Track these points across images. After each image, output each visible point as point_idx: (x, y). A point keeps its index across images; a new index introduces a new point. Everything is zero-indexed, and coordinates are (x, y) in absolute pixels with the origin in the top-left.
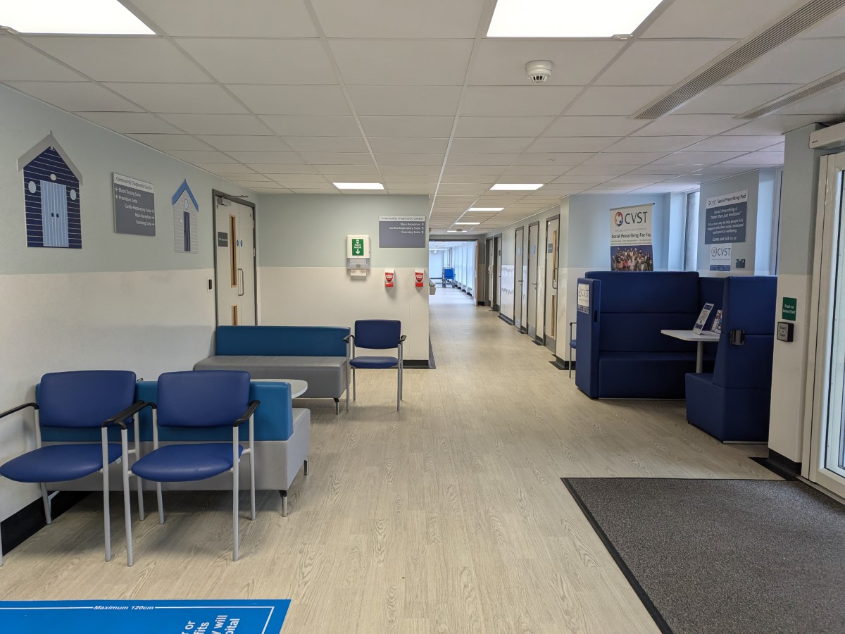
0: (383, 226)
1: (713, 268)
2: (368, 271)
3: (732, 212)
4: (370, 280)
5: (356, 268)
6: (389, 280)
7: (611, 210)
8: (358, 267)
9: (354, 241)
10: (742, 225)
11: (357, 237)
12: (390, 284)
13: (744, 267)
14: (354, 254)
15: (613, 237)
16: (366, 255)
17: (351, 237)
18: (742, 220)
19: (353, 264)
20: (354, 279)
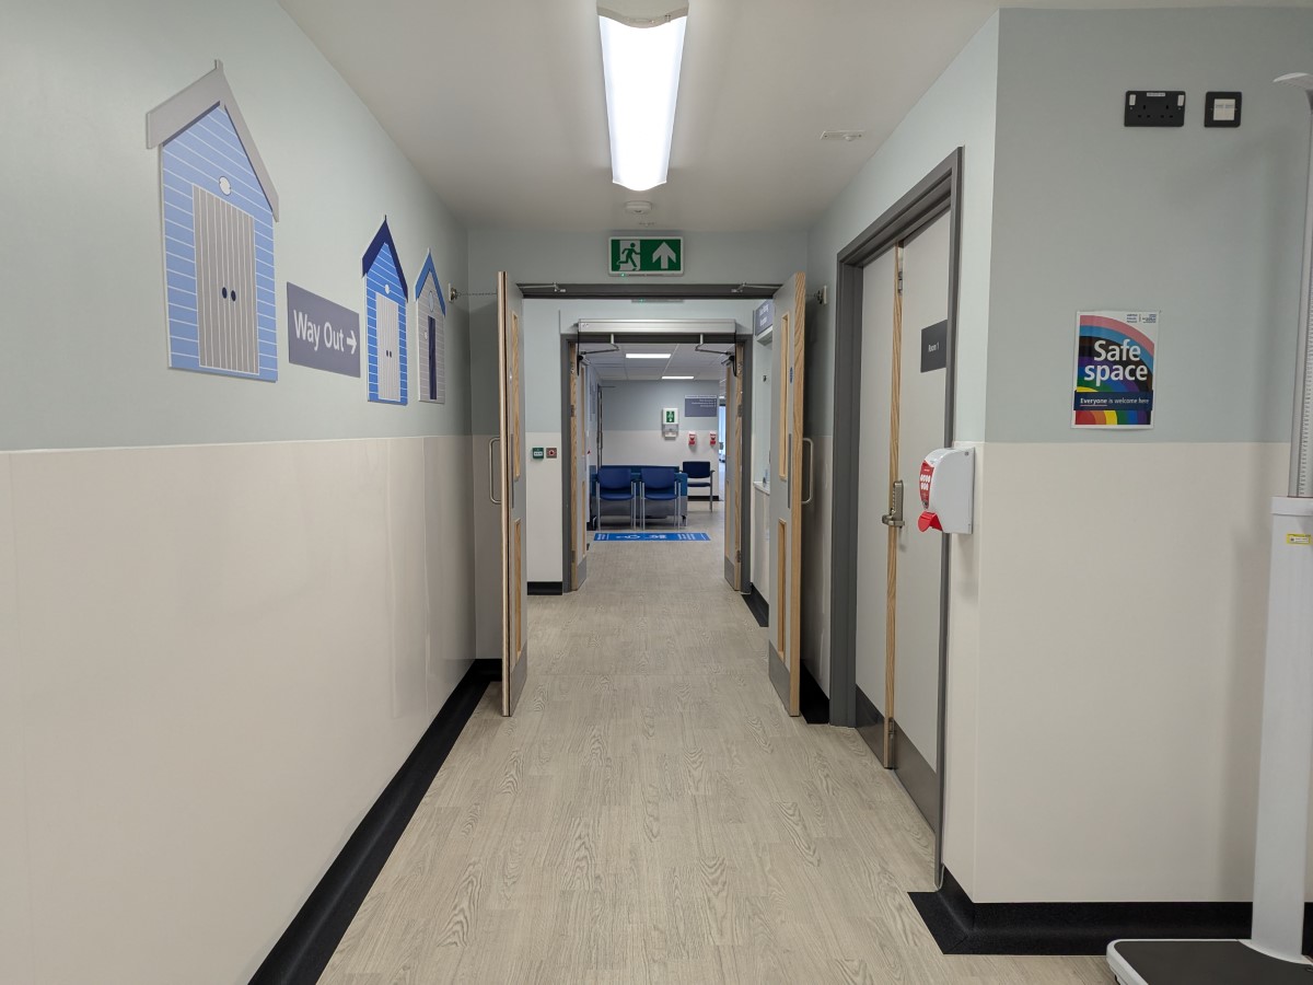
0: (688, 401)
2: (677, 433)
4: (677, 439)
5: (669, 433)
6: (692, 439)
8: (671, 430)
9: (668, 413)
11: (670, 410)
12: (692, 442)
14: (668, 421)
16: (676, 422)
17: (666, 410)
19: (667, 428)
20: (667, 439)
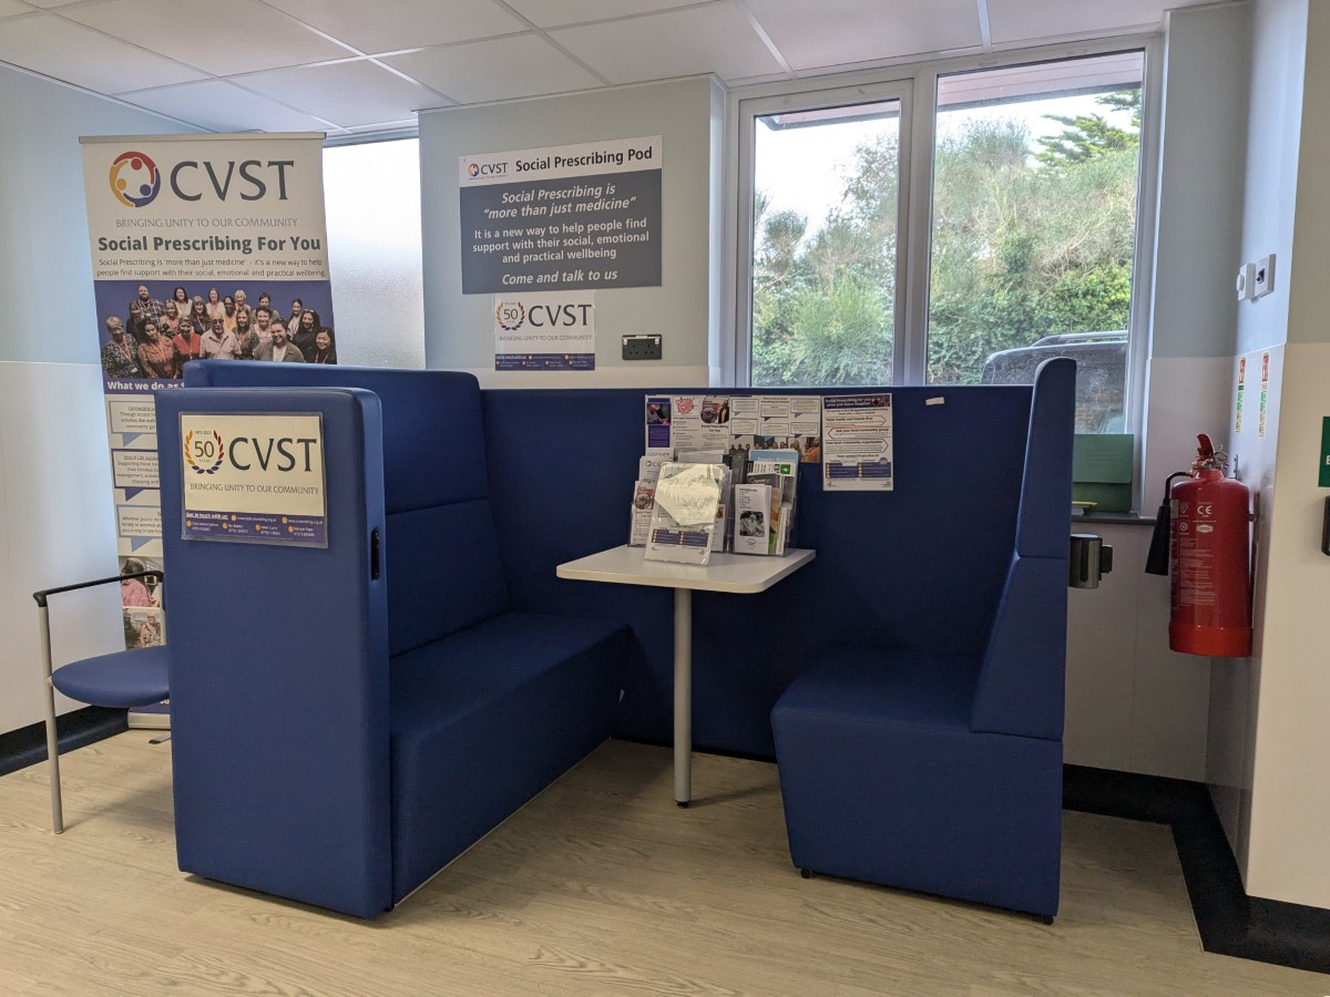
1: (506, 363)
3: (591, 199)
7: (84, 140)
10: (644, 238)
13: (660, 358)
15: (104, 244)
18: (643, 223)
